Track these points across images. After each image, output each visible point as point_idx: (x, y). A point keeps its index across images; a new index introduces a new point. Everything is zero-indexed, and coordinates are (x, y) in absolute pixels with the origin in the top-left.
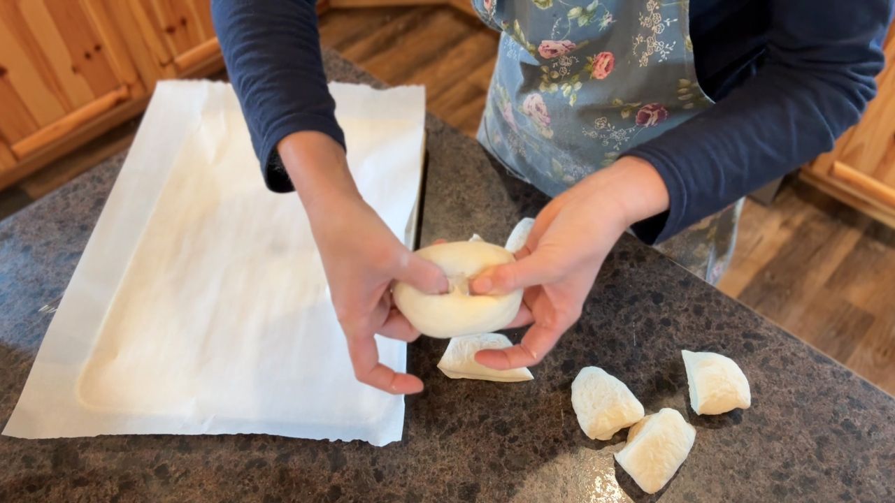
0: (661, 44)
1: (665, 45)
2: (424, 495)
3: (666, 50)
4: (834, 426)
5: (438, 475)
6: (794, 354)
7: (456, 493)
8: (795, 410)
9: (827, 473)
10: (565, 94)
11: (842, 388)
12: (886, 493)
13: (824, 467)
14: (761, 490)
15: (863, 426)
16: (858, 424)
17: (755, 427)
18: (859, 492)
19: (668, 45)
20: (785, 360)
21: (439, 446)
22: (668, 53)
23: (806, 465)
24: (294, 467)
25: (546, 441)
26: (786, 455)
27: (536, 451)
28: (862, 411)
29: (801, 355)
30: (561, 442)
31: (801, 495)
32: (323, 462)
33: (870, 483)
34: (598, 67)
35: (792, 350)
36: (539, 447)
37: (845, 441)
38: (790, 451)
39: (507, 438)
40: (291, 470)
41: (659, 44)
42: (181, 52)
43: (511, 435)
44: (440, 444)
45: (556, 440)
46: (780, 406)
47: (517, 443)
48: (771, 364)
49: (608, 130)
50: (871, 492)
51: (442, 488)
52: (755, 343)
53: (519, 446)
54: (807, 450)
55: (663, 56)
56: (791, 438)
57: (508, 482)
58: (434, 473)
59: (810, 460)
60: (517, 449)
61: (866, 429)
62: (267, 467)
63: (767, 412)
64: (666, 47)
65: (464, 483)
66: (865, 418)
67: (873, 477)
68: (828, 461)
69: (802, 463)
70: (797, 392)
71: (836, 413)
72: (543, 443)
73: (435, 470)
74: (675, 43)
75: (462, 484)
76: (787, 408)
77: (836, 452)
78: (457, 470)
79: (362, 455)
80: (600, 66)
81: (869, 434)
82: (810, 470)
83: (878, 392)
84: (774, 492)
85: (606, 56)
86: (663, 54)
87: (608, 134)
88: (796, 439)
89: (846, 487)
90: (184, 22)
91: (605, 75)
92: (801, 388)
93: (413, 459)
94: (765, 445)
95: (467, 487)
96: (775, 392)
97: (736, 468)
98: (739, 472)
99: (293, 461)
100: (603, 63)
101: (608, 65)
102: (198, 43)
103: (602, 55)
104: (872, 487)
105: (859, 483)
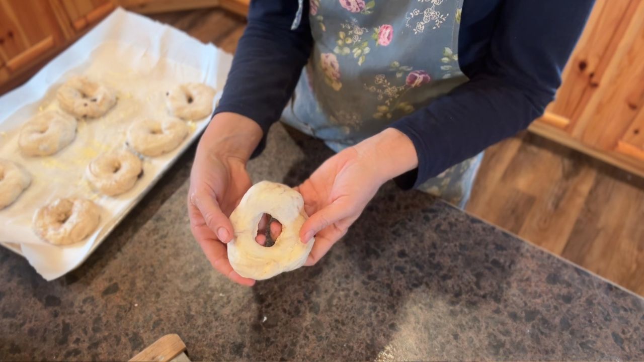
0: (438, 14)
1: (440, 16)
2: (204, 356)
3: (440, 20)
4: (486, 264)
5: (214, 340)
6: (456, 220)
7: (228, 350)
8: (460, 257)
9: (484, 297)
10: (355, 56)
11: (490, 238)
12: (523, 304)
13: (482, 293)
14: (440, 314)
15: (505, 262)
16: (502, 261)
17: (434, 272)
18: (506, 306)
19: (442, 16)
20: (451, 225)
21: (214, 319)
22: (441, 22)
23: (469, 294)
24: (102, 352)
25: (292, 303)
26: (456, 288)
27: (285, 311)
28: (505, 252)
29: (461, 219)
30: (302, 302)
31: (468, 314)
32: (125, 344)
33: (513, 300)
34: (382, 36)
35: (455, 217)
36: (287, 307)
37: (494, 273)
38: (458, 285)
39: (263, 305)
40: (101, 354)
41: (436, 13)
42: (10, 58)
43: (266, 303)
44: (214, 317)
45: (299, 302)
46: (449, 255)
47: (271, 308)
48: (442, 228)
49: (384, 86)
50: (514, 306)
51: (217, 348)
52: (430, 215)
53: (273, 309)
54: (469, 283)
55: (437, 24)
56: (458, 276)
57: (265, 336)
58: (210, 339)
59: (472, 289)
60: (271, 312)
61: (508, 264)
62: (81, 354)
63: (442, 261)
64: (441, 17)
65: (234, 343)
66: (506, 256)
67: (514, 295)
68: (484, 288)
69: (467, 292)
70: (461, 245)
71: (487, 255)
72: (290, 305)
73: (212, 337)
74: (448, 15)
75: (232, 344)
76: (454, 257)
77: (489, 282)
78: (227, 334)
79: (155, 335)
80: (384, 35)
81: (510, 267)
82: (472, 296)
83: (513, 238)
84: (450, 315)
85: (387, 28)
86: (437, 22)
87: (383, 89)
88: (462, 277)
89: (497, 305)
90: (11, 35)
91: (388, 43)
92: (463, 242)
93: (195, 331)
94: (442, 283)
95: (235, 345)
96: (446, 247)
97: (423, 302)
98: (425, 305)
99: (101, 347)
100: (385, 33)
101: (389, 35)
102: (24, 49)
103: (384, 27)
104: (514, 302)
105: (505, 300)
